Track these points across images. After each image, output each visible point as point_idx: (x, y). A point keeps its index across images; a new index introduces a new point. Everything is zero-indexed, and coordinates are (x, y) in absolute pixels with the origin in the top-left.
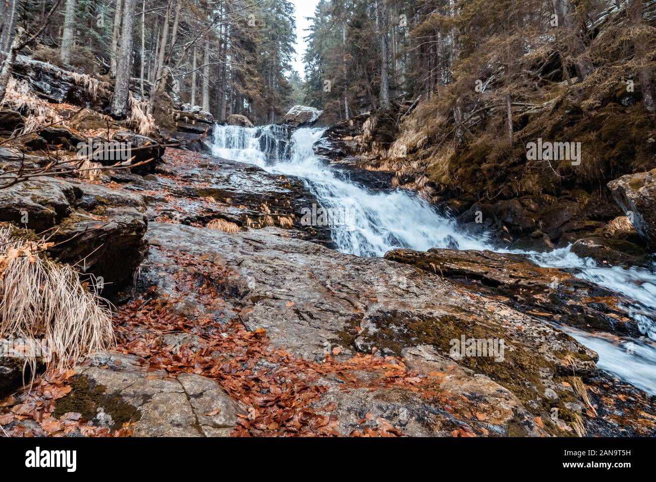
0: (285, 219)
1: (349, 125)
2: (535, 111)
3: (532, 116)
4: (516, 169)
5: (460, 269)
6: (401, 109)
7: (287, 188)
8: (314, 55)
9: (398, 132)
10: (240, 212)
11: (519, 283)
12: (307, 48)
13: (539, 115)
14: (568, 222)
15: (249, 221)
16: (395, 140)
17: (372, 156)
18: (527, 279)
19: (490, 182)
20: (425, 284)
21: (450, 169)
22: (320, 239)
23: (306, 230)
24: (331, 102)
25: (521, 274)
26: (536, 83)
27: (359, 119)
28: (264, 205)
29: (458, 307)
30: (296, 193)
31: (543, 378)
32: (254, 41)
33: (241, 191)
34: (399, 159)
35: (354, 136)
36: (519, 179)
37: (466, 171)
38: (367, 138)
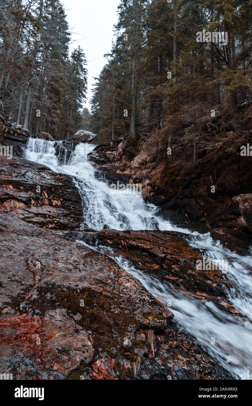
0: (56, 201)
1: (110, 145)
2: (210, 148)
3: (208, 151)
4: (195, 181)
5: (137, 245)
6: (141, 138)
7: (61, 182)
8: (97, 100)
9: (138, 151)
10: (27, 196)
11: (166, 257)
12: (94, 95)
13: (212, 150)
14: (219, 214)
15: (33, 202)
16: (136, 156)
17: (122, 164)
18: (171, 254)
19: (181, 188)
20: (91, 262)
21: (161, 177)
22: (76, 215)
23: (68, 209)
24: (104, 129)
25: (169, 252)
26: (215, 131)
27: (116, 142)
28: (45, 192)
29: (100, 280)
30: (66, 185)
31: (129, 332)
32: (59, 89)
33: (31, 183)
34: (136, 167)
35: (112, 151)
36: (196, 187)
37: (169, 179)
38: (120, 153)
